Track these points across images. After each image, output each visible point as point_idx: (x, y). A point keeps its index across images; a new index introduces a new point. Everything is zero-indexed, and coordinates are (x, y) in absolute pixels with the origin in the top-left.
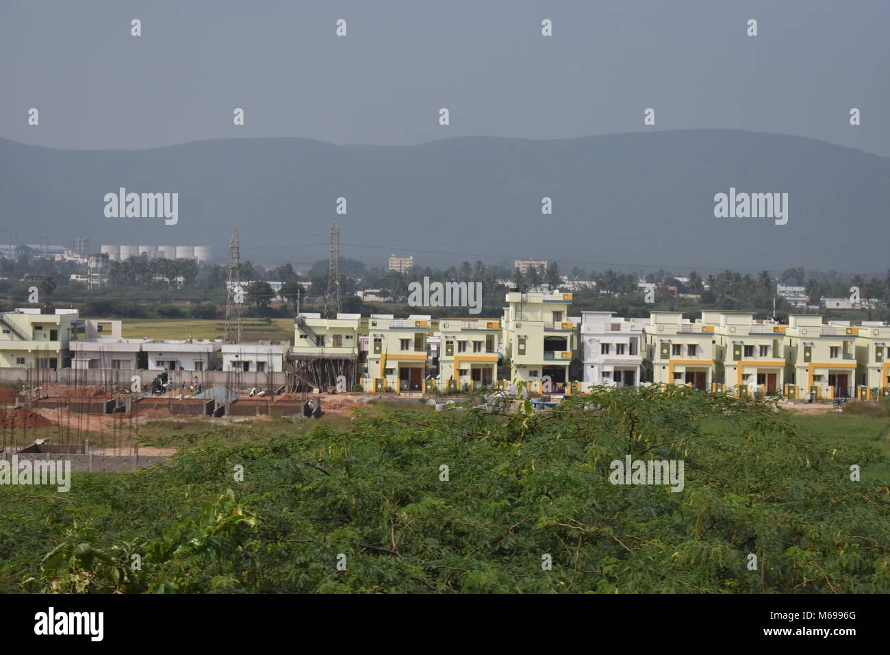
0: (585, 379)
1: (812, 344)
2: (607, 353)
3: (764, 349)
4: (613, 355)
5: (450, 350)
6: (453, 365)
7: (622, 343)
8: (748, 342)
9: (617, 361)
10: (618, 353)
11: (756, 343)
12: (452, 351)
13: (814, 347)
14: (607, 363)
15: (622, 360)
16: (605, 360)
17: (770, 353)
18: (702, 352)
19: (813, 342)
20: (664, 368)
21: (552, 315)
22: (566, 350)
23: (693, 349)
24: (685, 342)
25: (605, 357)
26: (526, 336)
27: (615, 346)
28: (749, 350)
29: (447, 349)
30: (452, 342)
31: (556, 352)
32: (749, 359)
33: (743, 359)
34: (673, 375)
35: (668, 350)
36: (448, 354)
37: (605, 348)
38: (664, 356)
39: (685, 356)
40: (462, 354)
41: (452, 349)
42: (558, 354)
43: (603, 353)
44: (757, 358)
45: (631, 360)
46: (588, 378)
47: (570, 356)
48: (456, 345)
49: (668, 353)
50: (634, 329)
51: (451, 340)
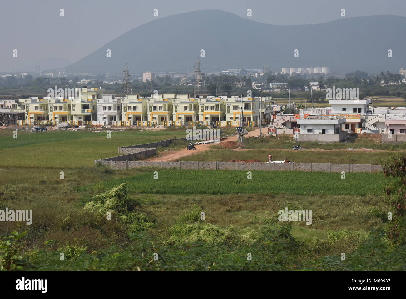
0: (98, 120)
1: (177, 105)
2: (105, 110)
3: (160, 108)
4: (107, 111)
5: (51, 110)
6: (52, 115)
7: (111, 106)
8: (155, 105)
9: (108, 113)
10: (109, 110)
11: (158, 105)
12: (52, 110)
13: (178, 106)
14: (105, 114)
15: (110, 113)
16: (105, 113)
17: (163, 109)
18: (138, 109)
19: (178, 104)
20: (125, 115)
21: (91, 96)
22: (89, 109)
23: (135, 108)
24: (132, 105)
25: (105, 111)
26: (75, 104)
27: (108, 107)
28: (155, 108)
29: (50, 110)
30: (52, 107)
31: (86, 110)
32: (155, 111)
33: (153, 111)
34: (128, 118)
35: (126, 108)
36: (51, 111)
37: (105, 108)
38: (125, 111)
39: (132, 111)
40: (56, 111)
41: (52, 109)
42: (86, 111)
43: (104, 110)
44: (158, 111)
45: (113, 113)
46: (99, 119)
47: (90, 111)
48: (53, 108)
49: (126, 109)
50: (114, 101)
51: (51, 106)
